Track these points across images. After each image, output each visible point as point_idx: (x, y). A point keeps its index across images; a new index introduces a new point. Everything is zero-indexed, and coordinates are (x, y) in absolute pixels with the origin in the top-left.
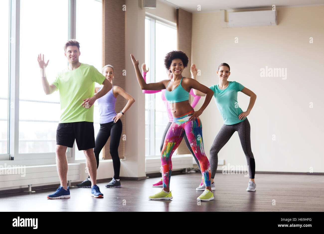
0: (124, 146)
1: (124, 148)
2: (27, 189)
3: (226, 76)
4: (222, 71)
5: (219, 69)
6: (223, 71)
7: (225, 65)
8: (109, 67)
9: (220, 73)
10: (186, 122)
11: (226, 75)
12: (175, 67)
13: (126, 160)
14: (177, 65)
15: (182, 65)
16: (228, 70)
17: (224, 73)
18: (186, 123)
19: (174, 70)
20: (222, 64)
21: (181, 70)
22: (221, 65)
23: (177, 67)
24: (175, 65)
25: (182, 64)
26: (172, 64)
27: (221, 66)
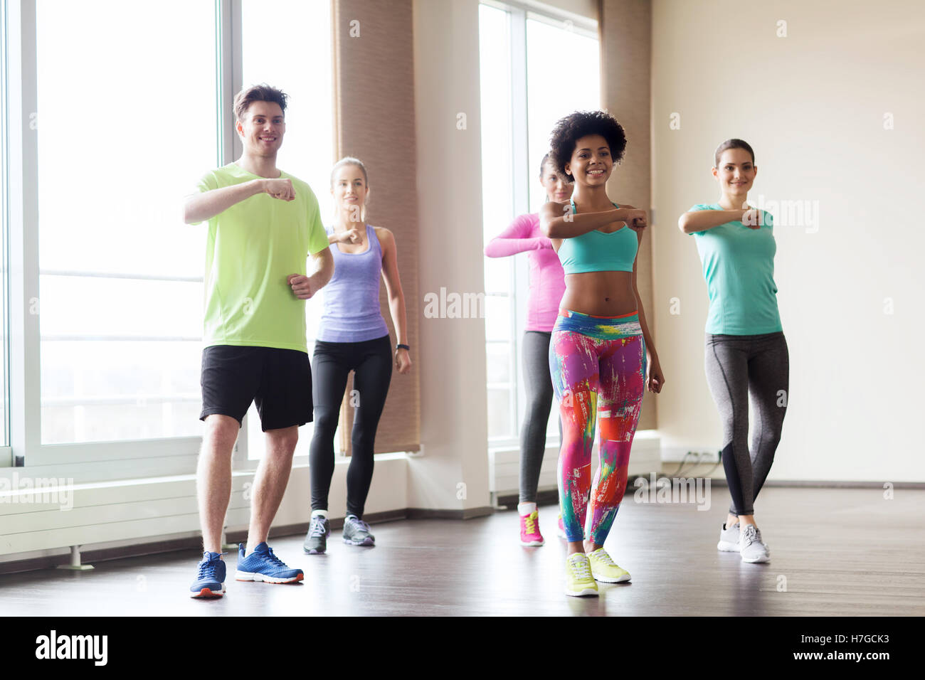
0: (418, 410)
1: (418, 416)
2: (67, 559)
3: (745, 180)
4: (730, 167)
5: (718, 161)
6: (734, 164)
7: (738, 144)
8: (349, 163)
9: (723, 174)
10: (626, 339)
11: (746, 177)
12: (587, 161)
13: (426, 456)
14: (593, 155)
15: (607, 154)
16: (747, 159)
17: (737, 173)
18: (624, 341)
19: (585, 171)
20: (725, 143)
21: (606, 171)
22: (724, 147)
23: (593, 160)
24: (586, 155)
25: (607, 150)
26: (578, 152)
27: (723, 151)
